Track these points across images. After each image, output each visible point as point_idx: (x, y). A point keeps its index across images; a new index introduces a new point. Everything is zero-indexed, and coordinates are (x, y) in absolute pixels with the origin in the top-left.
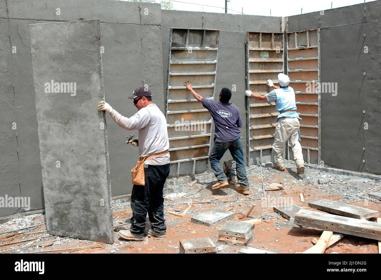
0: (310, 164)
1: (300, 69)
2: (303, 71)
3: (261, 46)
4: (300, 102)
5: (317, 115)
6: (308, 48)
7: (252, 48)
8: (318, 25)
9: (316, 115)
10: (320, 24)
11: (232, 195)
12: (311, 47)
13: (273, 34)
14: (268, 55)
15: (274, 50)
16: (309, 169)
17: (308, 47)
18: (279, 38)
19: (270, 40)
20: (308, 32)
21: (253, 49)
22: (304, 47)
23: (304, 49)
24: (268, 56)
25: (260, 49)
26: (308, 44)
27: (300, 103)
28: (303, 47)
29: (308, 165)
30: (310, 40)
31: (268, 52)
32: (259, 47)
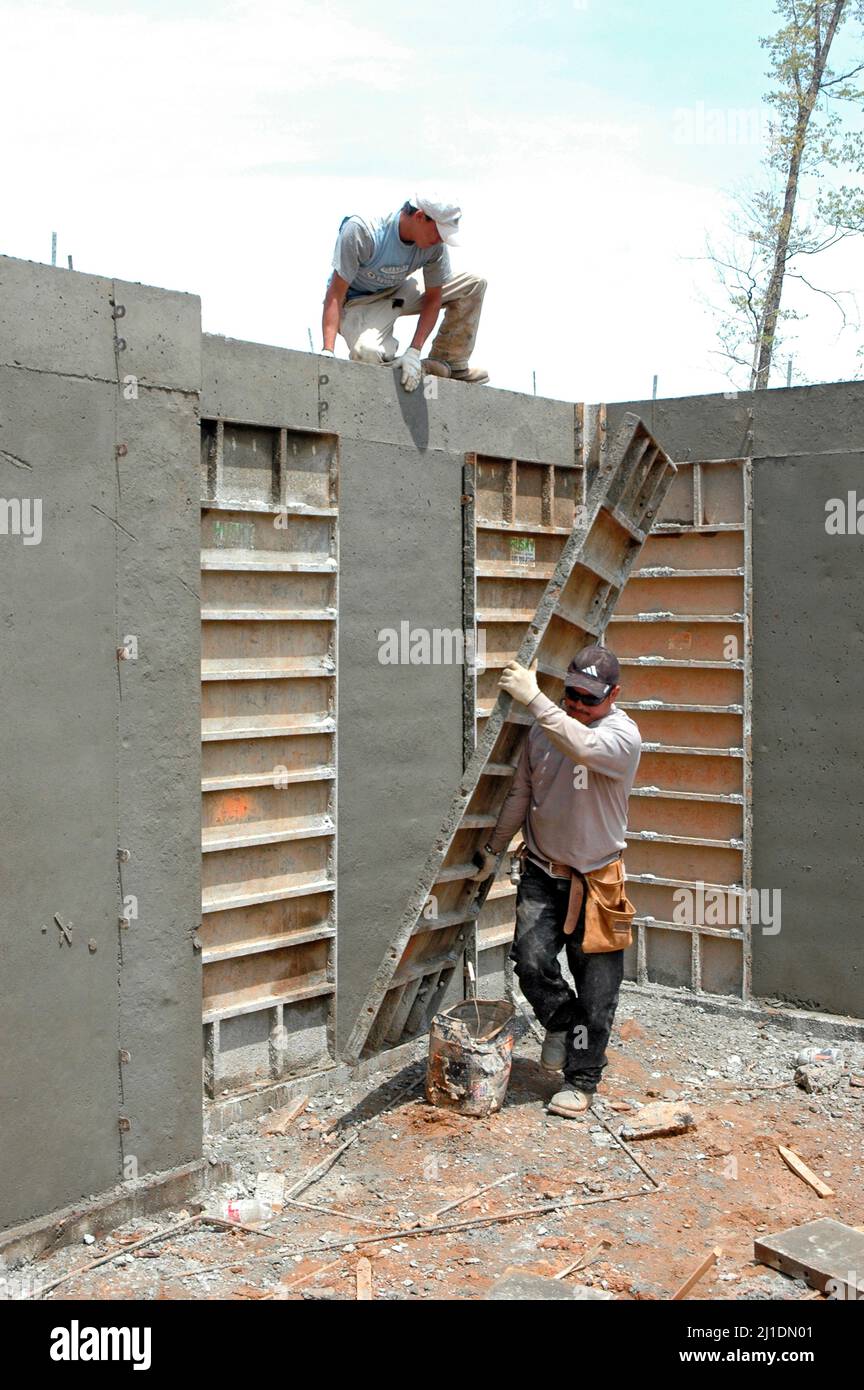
0: (701, 996)
1: (660, 614)
2: (677, 620)
3: (514, 514)
4: (658, 745)
5: (736, 796)
6: (701, 530)
7: (485, 522)
8: (743, 446)
9: (734, 799)
10: (751, 441)
11: (508, 1177)
12: (711, 528)
13: (552, 468)
14: (534, 553)
15: (553, 532)
16: (706, 1017)
17: (699, 527)
18: (566, 484)
19: (542, 493)
20: (697, 470)
21: (490, 525)
22: (684, 529)
23: (677, 535)
24: (533, 557)
25: (511, 528)
26: (700, 516)
27: (657, 748)
28: (675, 528)
29: (699, 999)
30: (705, 500)
31: (532, 540)
32: (506, 516)
